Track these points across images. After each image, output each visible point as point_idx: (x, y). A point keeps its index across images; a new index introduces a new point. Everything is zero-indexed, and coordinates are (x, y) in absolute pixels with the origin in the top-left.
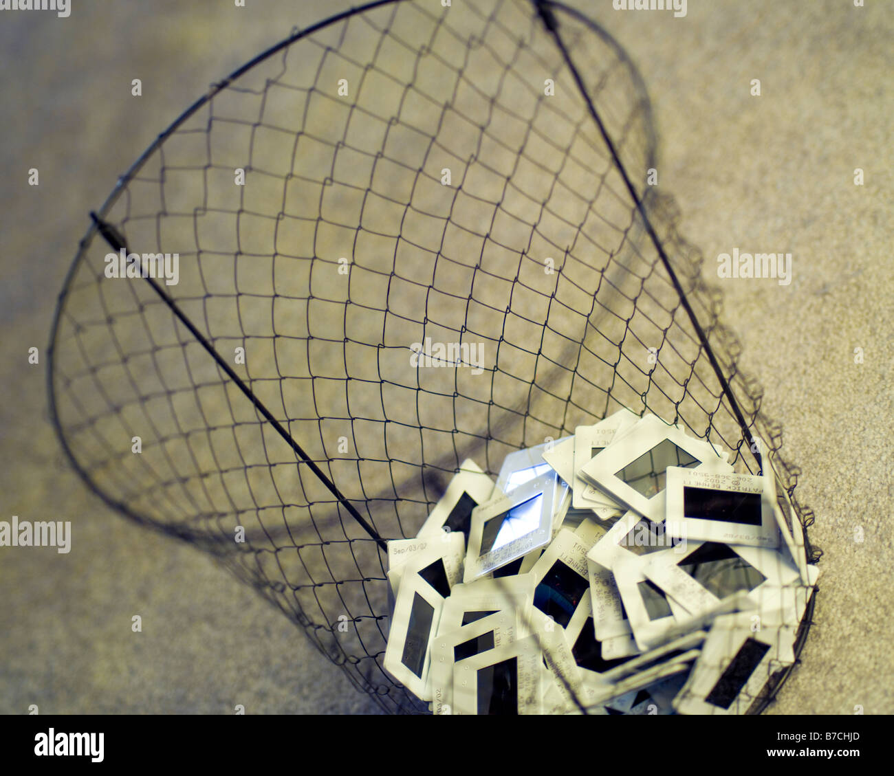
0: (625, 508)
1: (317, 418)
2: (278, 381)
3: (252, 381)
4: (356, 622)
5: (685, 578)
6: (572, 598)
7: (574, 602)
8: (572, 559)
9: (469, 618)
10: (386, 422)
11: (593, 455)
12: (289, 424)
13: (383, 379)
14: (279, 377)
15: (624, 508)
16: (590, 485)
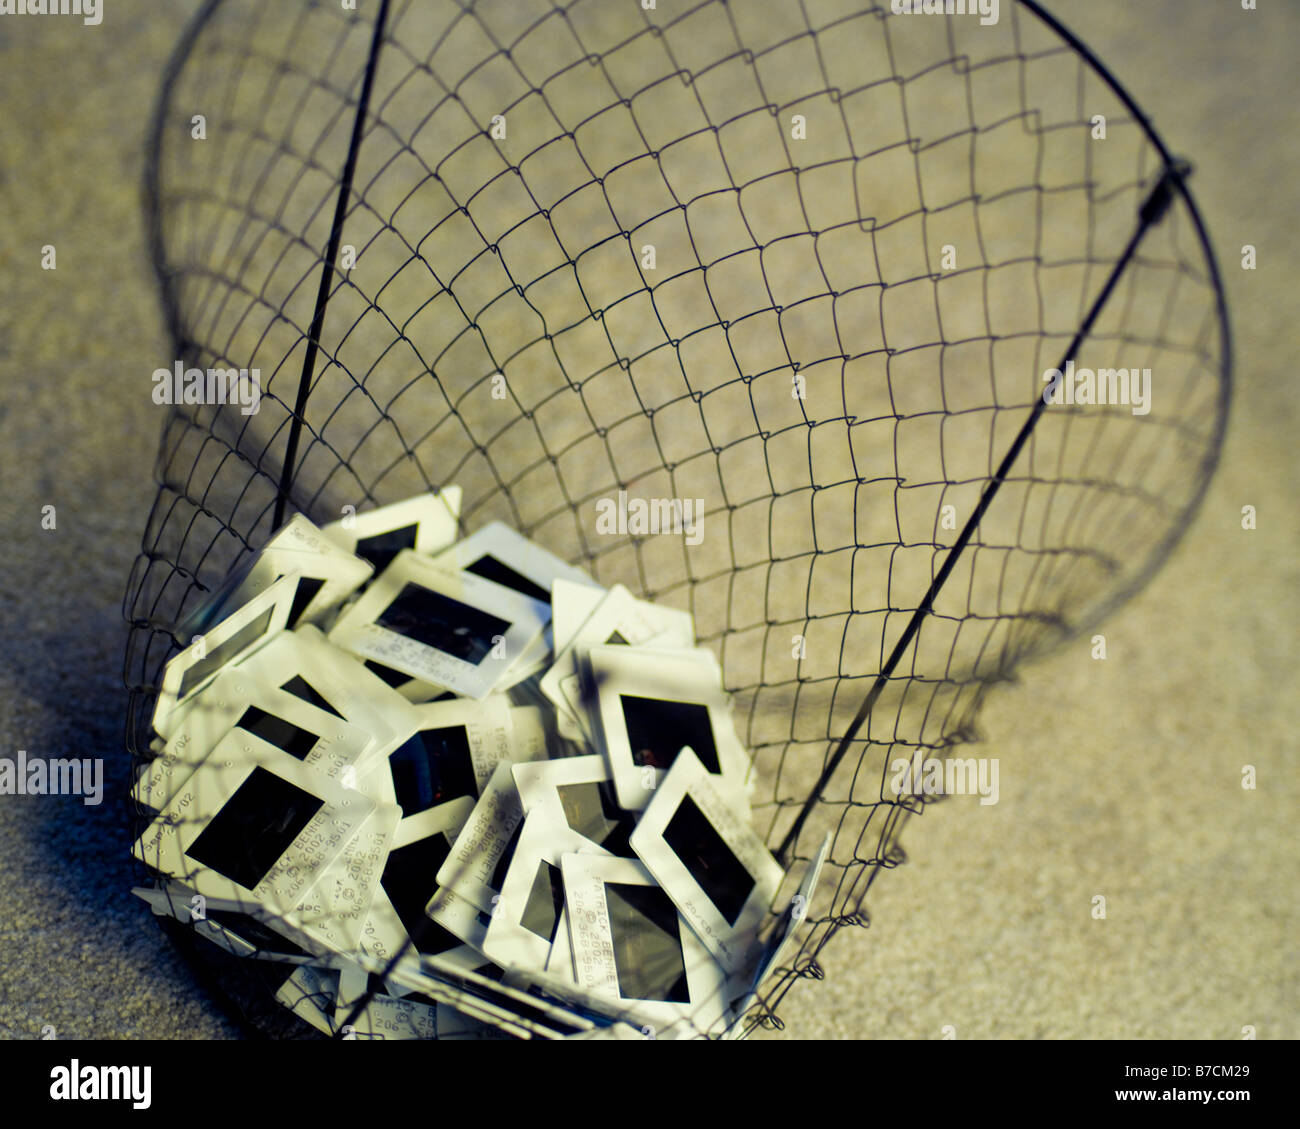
0: (597, 748)
1: (373, 302)
2: (382, 225)
3: (362, 202)
4: (176, 572)
5: (601, 910)
6: (440, 788)
7: (439, 795)
8: (481, 742)
9: (299, 687)
10: (429, 371)
11: (611, 641)
12: (342, 284)
13: (477, 323)
14: (388, 222)
15: (596, 745)
16: (580, 678)
